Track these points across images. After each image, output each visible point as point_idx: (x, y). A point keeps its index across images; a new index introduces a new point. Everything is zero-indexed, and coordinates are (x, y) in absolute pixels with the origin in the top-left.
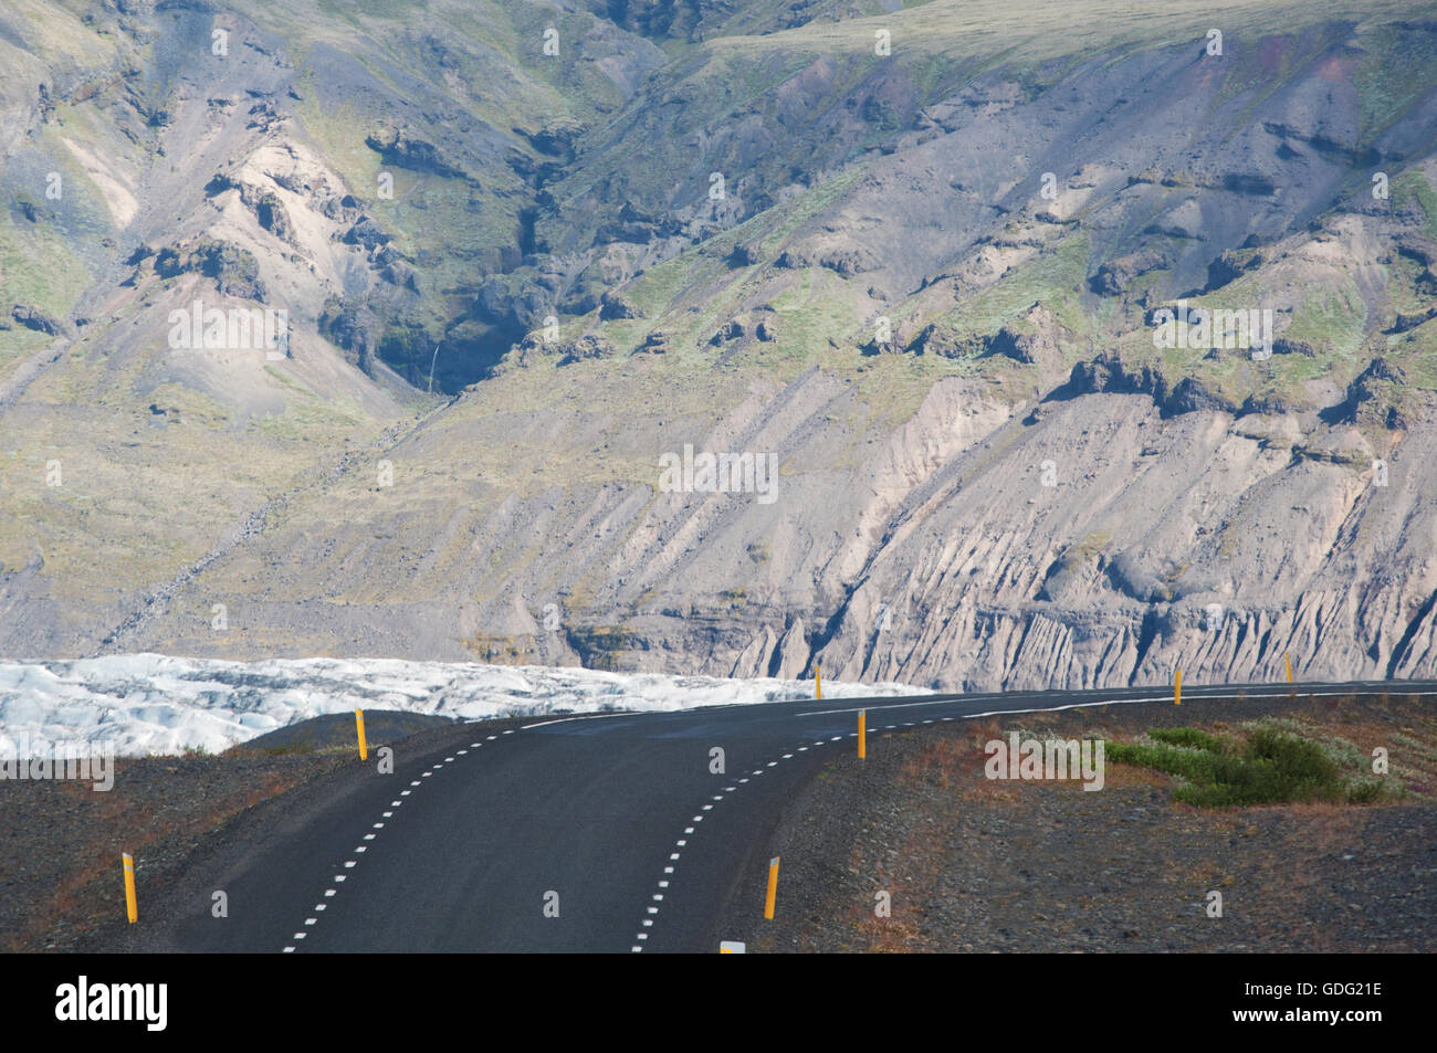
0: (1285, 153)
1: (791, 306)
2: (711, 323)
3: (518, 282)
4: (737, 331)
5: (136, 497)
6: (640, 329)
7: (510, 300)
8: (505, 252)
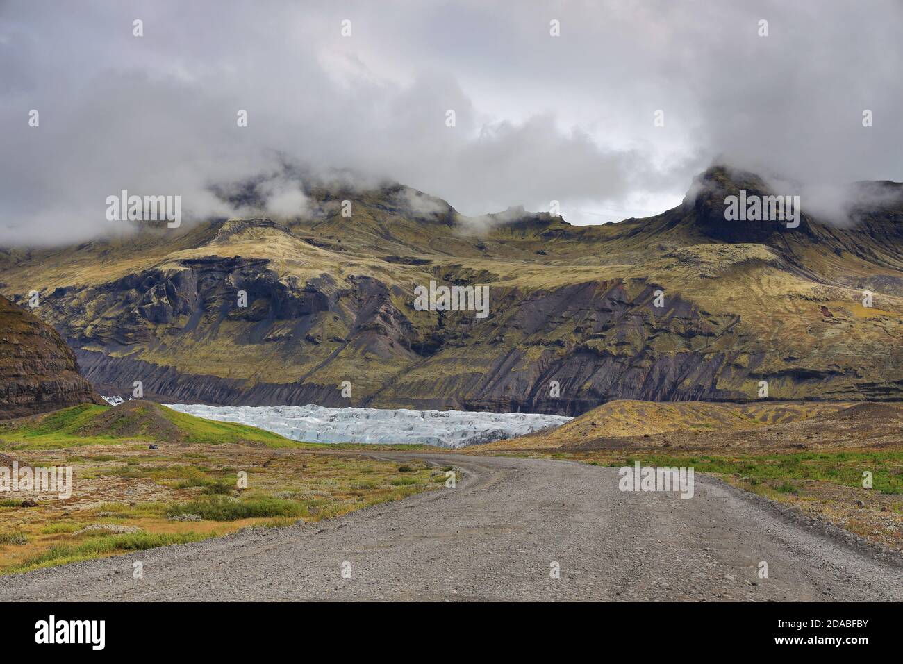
0: (613, 304)
1: (508, 335)
2: (490, 338)
3: (440, 332)
4: (496, 340)
5: (364, 376)
6: (473, 341)
7: (439, 336)
8: (436, 326)
